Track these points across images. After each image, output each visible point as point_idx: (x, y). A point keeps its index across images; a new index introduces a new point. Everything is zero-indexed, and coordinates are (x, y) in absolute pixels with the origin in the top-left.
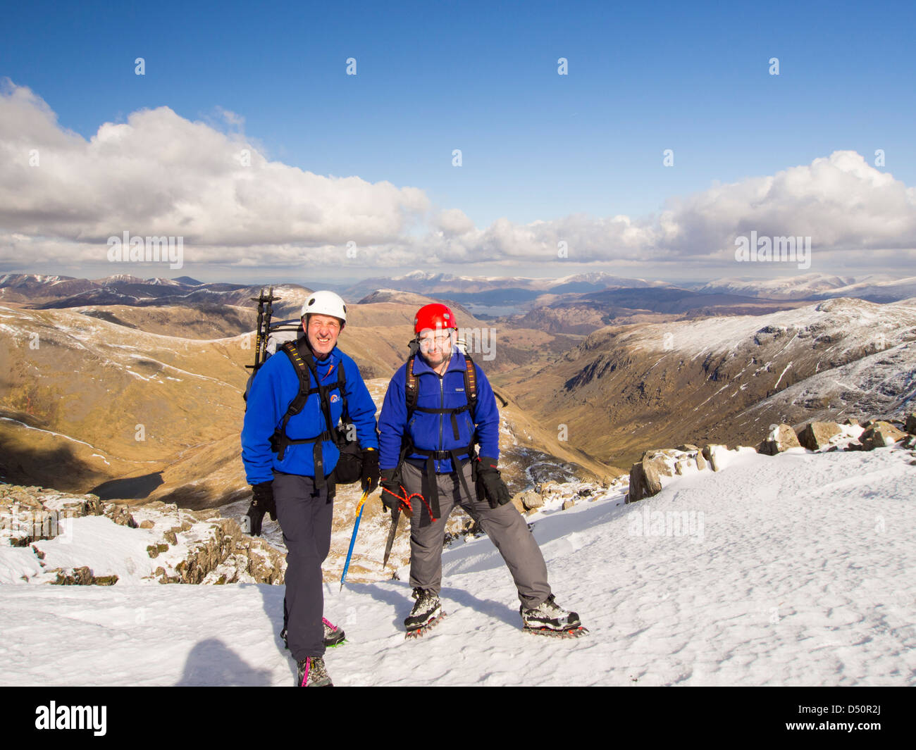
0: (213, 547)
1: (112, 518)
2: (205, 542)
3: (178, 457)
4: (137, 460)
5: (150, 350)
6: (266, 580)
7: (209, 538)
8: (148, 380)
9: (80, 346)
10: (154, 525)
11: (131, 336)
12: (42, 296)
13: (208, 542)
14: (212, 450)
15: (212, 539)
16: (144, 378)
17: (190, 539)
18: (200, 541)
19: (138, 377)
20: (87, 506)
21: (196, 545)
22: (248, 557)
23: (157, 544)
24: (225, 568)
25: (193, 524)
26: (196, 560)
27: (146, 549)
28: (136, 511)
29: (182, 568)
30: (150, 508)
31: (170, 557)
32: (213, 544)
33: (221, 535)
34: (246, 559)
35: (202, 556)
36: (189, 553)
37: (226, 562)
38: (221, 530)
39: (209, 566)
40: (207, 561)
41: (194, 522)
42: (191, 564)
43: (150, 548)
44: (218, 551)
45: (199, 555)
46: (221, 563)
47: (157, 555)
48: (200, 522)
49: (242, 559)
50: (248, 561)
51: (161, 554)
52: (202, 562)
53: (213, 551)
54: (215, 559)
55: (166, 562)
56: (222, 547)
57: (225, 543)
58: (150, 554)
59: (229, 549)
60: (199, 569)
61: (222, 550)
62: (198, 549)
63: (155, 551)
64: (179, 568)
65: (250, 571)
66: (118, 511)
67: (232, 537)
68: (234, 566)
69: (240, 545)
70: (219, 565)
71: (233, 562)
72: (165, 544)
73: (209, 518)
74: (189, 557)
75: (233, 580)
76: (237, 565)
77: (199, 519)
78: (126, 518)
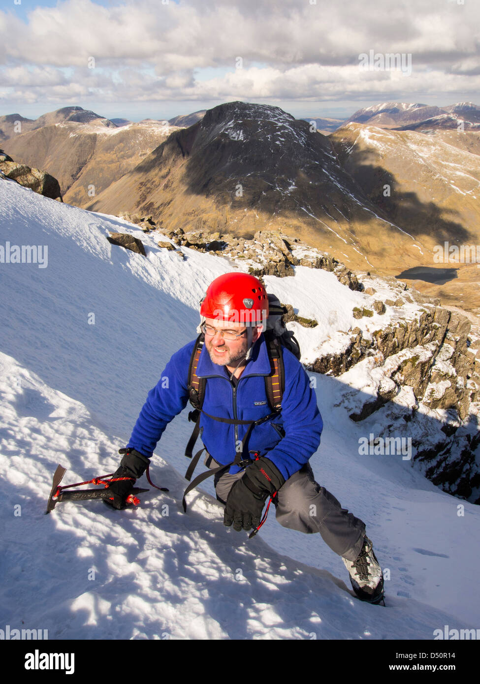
0: (413, 328)
1: (338, 277)
2: (407, 321)
5: (472, 169)
7: (412, 319)
8: (465, 194)
9: (421, 162)
10: (374, 293)
11: (459, 157)
12: (404, 120)
13: (410, 322)
15: (416, 321)
16: (461, 192)
17: (397, 314)
18: (403, 319)
19: (458, 191)
20: (322, 261)
21: (400, 321)
22: (455, 349)
23: (363, 309)
24: (422, 350)
25: (408, 303)
26: (394, 333)
27: (353, 309)
28: (372, 279)
29: (378, 336)
30: (383, 280)
31: (371, 322)
32: (415, 325)
33: (428, 320)
34: (452, 350)
35: (400, 332)
36: (389, 325)
37: (426, 346)
38: (430, 316)
39: (406, 342)
40: (405, 337)
41: (411, 301)
42: (387, 335)
43: (355, 309)
44: (419, 333)
45: (397, 330)
46: (422, 345)
47: (360, 317)
48: (416, 303)
49: (448, 349)
50: (454, 353)
51: (364, 318)
52: (399, 337)
53: (413, 331)
54: (414, 339)
55: (366, 326)
56: (425, 331)
57: (430, 328)
58: (354, 314)
59: (434, 335)
60: (395, 342)
61: (424, 334)
62: (398, 324)
63: (359, 313)
64: (375, 334)
65: (455, 362)
66: (345, 273)
67: (440, 326)
68: (432, 351)
69: (451, 336)
70: (418, 346)
71: (434, 348)
72: (370, 310)
73: (426, 303)
74: (386, 328)
75: (426, 363)
76: (439, 352)
77: (417, 301)
78: (350, 280)
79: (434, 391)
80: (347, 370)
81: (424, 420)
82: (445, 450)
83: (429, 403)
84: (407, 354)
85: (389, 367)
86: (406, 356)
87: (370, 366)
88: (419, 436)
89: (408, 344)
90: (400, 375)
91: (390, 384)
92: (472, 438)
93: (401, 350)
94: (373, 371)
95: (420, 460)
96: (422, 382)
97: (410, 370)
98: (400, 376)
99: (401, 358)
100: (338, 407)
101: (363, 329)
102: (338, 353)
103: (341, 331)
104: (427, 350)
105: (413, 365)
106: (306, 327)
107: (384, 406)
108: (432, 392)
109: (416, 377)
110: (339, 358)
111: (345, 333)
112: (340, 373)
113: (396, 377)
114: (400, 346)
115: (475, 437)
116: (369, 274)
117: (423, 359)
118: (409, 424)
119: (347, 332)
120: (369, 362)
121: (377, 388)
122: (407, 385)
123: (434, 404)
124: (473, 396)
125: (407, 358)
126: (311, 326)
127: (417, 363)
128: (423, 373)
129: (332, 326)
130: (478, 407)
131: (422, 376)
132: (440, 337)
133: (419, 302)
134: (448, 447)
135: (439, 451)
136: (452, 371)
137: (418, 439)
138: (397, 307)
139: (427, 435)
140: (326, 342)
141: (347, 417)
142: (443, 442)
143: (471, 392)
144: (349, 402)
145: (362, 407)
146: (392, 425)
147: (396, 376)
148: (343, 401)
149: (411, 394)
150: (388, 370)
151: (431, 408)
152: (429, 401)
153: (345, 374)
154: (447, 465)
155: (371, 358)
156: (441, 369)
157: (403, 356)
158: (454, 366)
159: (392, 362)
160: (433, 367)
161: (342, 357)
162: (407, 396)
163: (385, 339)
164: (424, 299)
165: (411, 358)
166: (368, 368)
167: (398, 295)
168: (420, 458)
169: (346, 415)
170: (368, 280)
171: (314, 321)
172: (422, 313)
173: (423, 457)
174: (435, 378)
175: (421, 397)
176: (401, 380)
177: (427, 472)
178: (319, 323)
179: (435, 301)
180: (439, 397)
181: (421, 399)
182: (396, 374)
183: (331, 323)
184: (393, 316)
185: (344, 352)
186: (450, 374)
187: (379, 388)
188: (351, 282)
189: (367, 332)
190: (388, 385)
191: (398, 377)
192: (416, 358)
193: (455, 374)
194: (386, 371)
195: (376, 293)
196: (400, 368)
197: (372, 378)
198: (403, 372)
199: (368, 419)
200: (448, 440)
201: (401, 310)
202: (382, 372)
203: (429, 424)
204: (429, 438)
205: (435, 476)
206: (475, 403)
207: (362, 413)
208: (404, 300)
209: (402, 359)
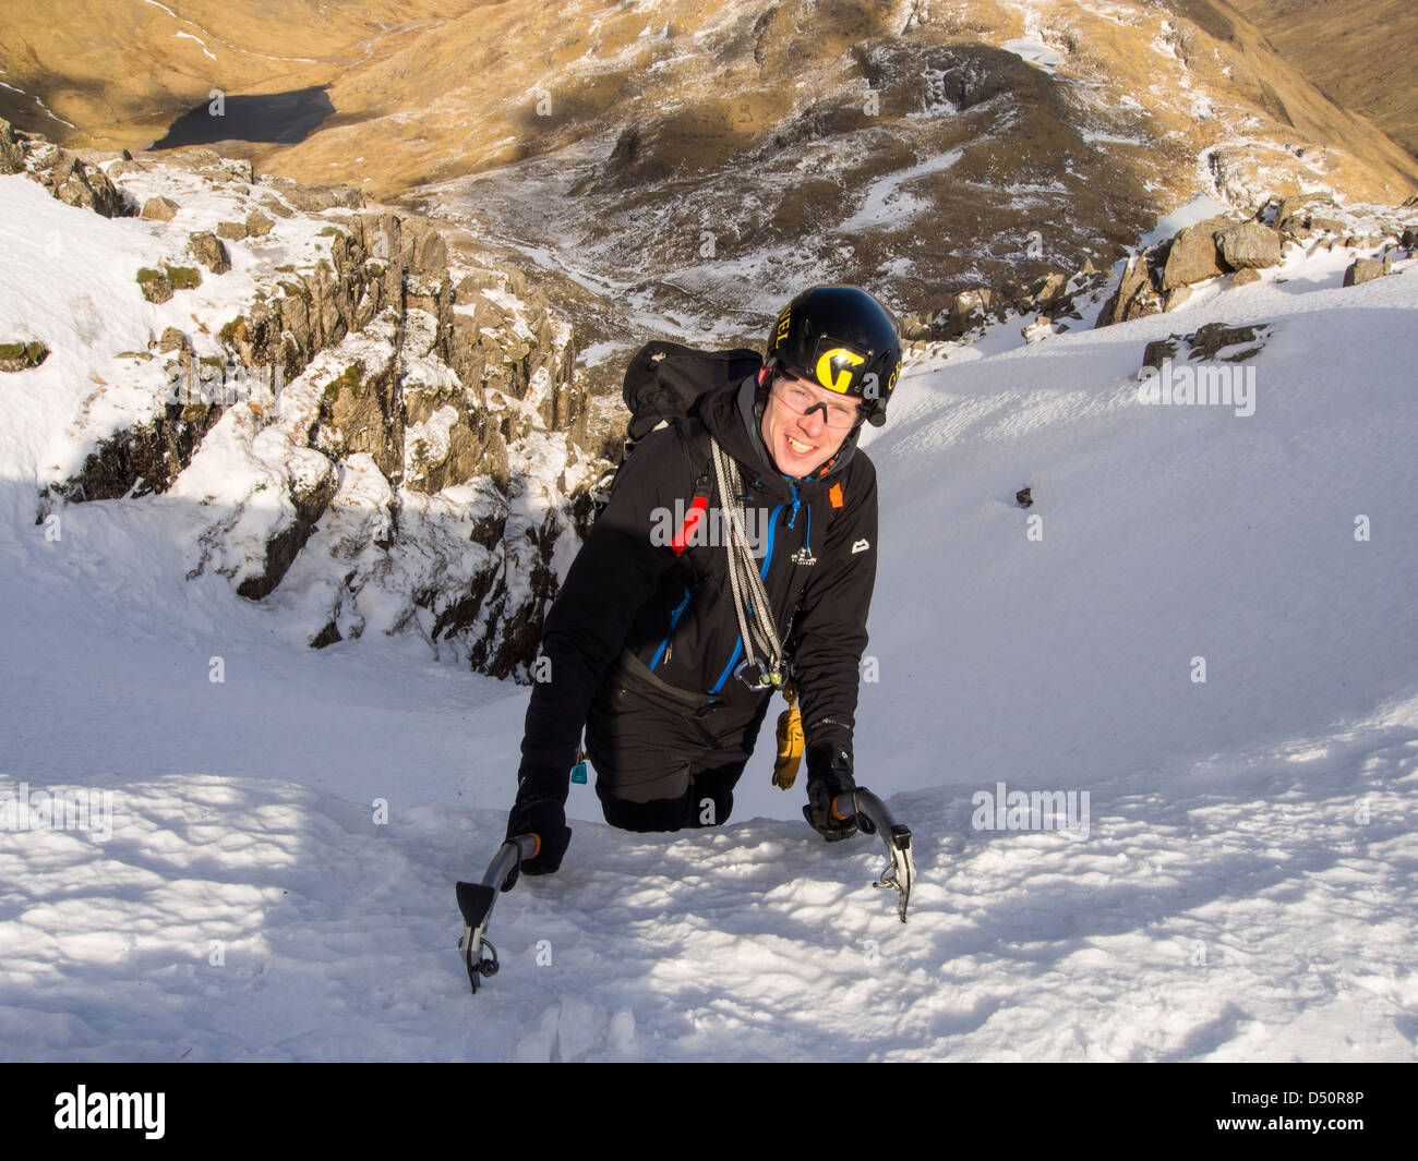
0: (325, 287)
1: (49, 184)
2: (303, 273)
3: (361, 53)
4: (273, 53)
6: (514, 366)
7: (314, 262)
10: (174, 212)
13: (311, 273)
14: (436, 42)
15: (324, 265)
17: (267, 260)
18: (289, 269)
21: (281, 277)
22: (439, 317)
23: (168, 267)
24: (363, 344)
25: (279, 219)
26: (278, 317)
27: (135, 277)
28: (144, 169)
29: (238, 336)
30: (179, 164)
31: (205, 303)
32: (327, 278)
33: (352, 254)
34: (432, 322)
35: (293, 309)
36: (257, 297)
37: (370, 328)
38: (355, 242)
39: (318, 334)
40: (312, 322)
41: (286, 214)
42: (261, 329)
43: (144, 276)
44: (343, 298)
45: (285, 307)
46: (358, 331)
47: (167, 296)
48: (301, 215)
49: (421, 322)
50: (439, 328)
51: (179, 294)
52: (295, 325)
53: (327, 297)
54: (336, 318)
55: (194, 317)
56: (356, 288)
57: (365, 277)
58: (145, 291)
59: (380, 294)
60: (289, 342)
61: (356, 297)
62: (281, 288)
63: (161, 283)
64: (228, 334)
65: (446, 352)
66: (66, 168)
67: (386, 263)
68: (390, 339)
69: (417, 285)
70: (350, 336)
71: (390, 330)
72: (188, 266)
73: (329, 206)
74: (254, 309)
75: (385, 375)
76: (404, 335)
77: (301, 208)
78: (90, 187)
79: (425, 444)
80: (185, 464)
81: (424, 532)
82: (494, 587)
83: (423, 481)
84: (328, 366)
85: (297, 416)
86: (328, 372)
87: (246, 431)
88: (426, 576)
89: (323, 339)
90: (328, 430)
91: (315, 462)
92: (538, 535)
93: (311, 360)
94: (258, 443)
95: (448, 636)
96: (390, 431)
97: (352, 409)
98: (330, 434)
99: (317, 382)
100: (201, 580)
101: (190, 329)
102: (146, 419)
103: (130, 354)
104: (377, 340)
105: (355, 393)
106: (13, 370)
107: (316, 529)
108: (421, 448)
109: (371, 422)
110: (154, 435)
111: (143, 355)
112: (168, 480)
113: (321, 440)
114: (305, 349)
115: (543, 529)
116: (128, 156)
117: (375, 367)
118: (393, 551)
119: (146, 349)
120: (239, 421)
121: (287, 486)
122: (353, 452)
123: (434, 480)
124: (505, 427)
125: (335, 378)
126: (30, 364)
127: (363, 383)
128: (384, 405)
129: (95, 344)
130: (524, 452)
131: (386, 416)
132: (395, 293)
133: (312, 209)
134: (499, 576)
135: (481, 596)
136: (450, 378)
137: (428, 583)
138: (258, 239)
139: (443, 565)
140: (99, 399)
141: (233, 595)
142: (485, 568)
143: (499, 419)
144: (224, 551)
145: (264, 554)
146: (356, 572)
147: (320, 435)
148: (207, 557)
149: (374, 472)
150: (297, 428)
151: (431, 493)
152: (420, 477)
153: (184, 475)
154: (507, 622)
155: (241, 407)
156: (425, 381)
157: (320, 375)
158: (447, 362)
159: (297, 402)
160: (404, 383)
161: (160, 431)
162: (366, 481)
163: (259, 343)
164: (319, 198)
165: (343, 373)
166: (242, 437)
167: (244, 202)
168: (446, 630)
169: (226, 591)
170: (134, 175)
171: (35, 345)
172: (333, 238)
173: (452, 626)
174: (416, 409)
175: (397, 473)
176: (336, 444)
177: (472, 658)
178: (52, 346)
179: (349, 196)
180: (442, 457)
181: (399, 479)
182: (318, 430)
183: (89, 336)
184: (258, 267)
185: (163, 412)
186: (450, 389)
187: (292, 484)
188: (95, 194)
189: (201, 335)
190: (311, 469)
191: (326, 437)
192: (358, 369)
193: (459, 384)
194: (292, 430)
195: (178, 212)
196: (325, 413)
197: (263, 463)
198: (335, 421)
199: (289, 579)
200: (495, 560)
201: (271, 245)
202: (282, 438)
203: (440, 535)
204: (451, 569)
205: (491, 660)
206: (514, 444)
207: (268, 570)
208: (269, 215)
209: (323, 384)
